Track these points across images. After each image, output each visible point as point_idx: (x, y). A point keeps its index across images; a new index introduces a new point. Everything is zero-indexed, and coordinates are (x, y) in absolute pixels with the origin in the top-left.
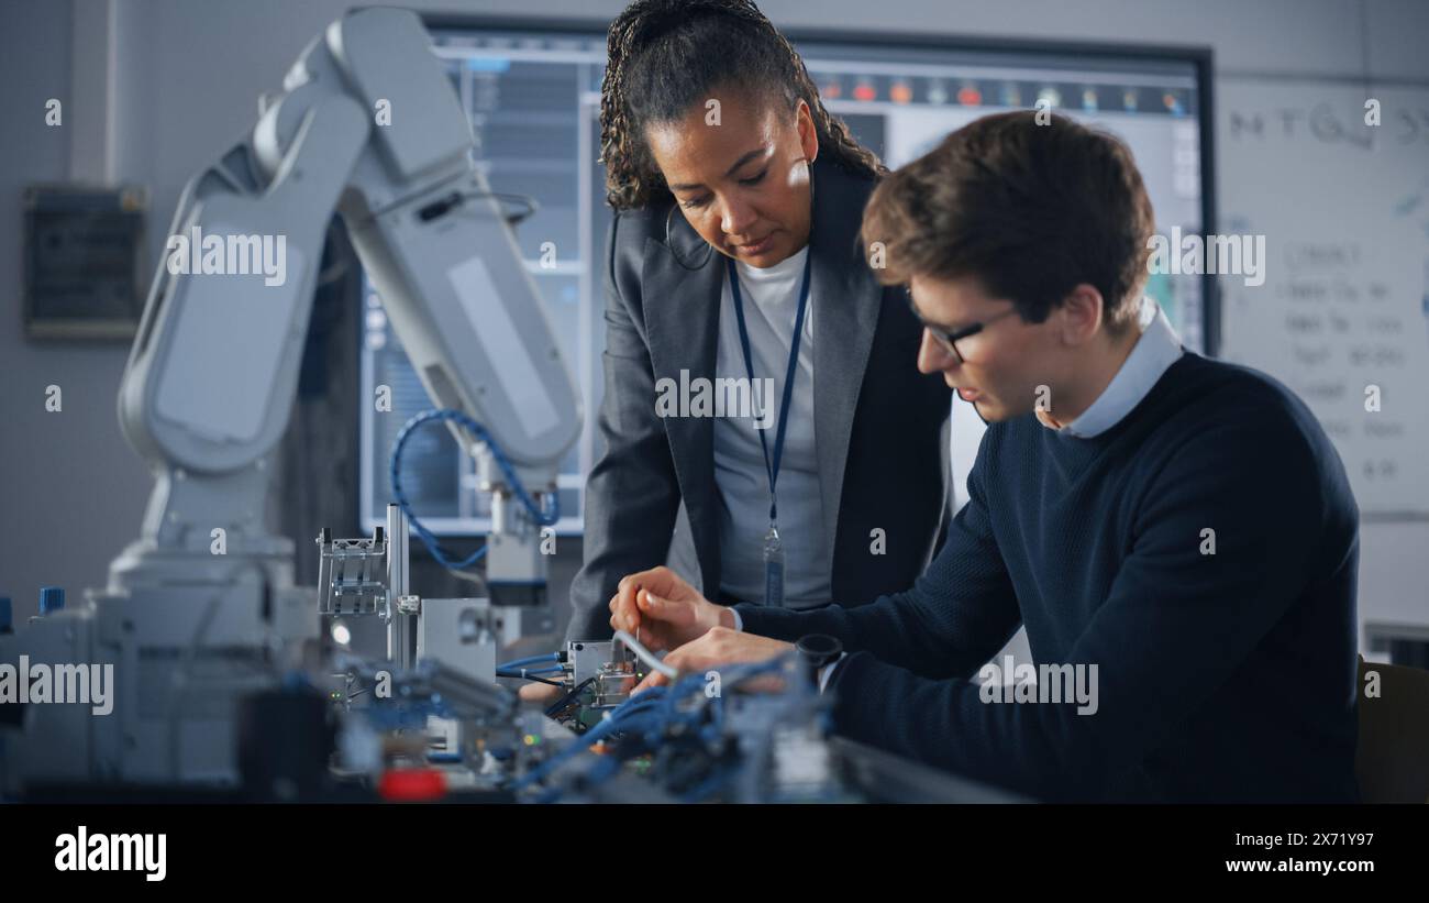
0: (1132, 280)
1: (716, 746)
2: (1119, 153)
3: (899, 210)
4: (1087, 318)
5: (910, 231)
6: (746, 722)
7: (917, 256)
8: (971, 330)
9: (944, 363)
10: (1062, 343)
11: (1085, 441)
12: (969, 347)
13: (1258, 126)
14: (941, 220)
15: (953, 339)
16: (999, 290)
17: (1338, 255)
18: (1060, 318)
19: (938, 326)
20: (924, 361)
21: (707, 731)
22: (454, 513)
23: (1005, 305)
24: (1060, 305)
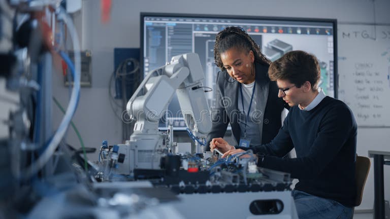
0: (316, 81)
1: (238, 166)
2: (314, 58)
3: (275, 68)
4: (308, 88)
5: (277, 71)
6: (243, 163)
7: (278, 76)
8: (287, 89)
9: (283, 95)
10: (303, 92)
11: (308, 111)
12: (287, 92)
13: (349, 35)
14: (282, 70)
15: (284, 91)
16: (292, 82)
17: (367, 65)
18: (303, 87)
19: (282, 89)
20: (279, 95)
21: (235, 164)
22: (165, 126)
23: (293, 85)
24: (303, 85)
